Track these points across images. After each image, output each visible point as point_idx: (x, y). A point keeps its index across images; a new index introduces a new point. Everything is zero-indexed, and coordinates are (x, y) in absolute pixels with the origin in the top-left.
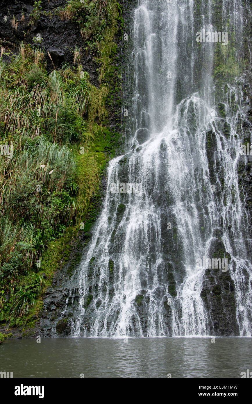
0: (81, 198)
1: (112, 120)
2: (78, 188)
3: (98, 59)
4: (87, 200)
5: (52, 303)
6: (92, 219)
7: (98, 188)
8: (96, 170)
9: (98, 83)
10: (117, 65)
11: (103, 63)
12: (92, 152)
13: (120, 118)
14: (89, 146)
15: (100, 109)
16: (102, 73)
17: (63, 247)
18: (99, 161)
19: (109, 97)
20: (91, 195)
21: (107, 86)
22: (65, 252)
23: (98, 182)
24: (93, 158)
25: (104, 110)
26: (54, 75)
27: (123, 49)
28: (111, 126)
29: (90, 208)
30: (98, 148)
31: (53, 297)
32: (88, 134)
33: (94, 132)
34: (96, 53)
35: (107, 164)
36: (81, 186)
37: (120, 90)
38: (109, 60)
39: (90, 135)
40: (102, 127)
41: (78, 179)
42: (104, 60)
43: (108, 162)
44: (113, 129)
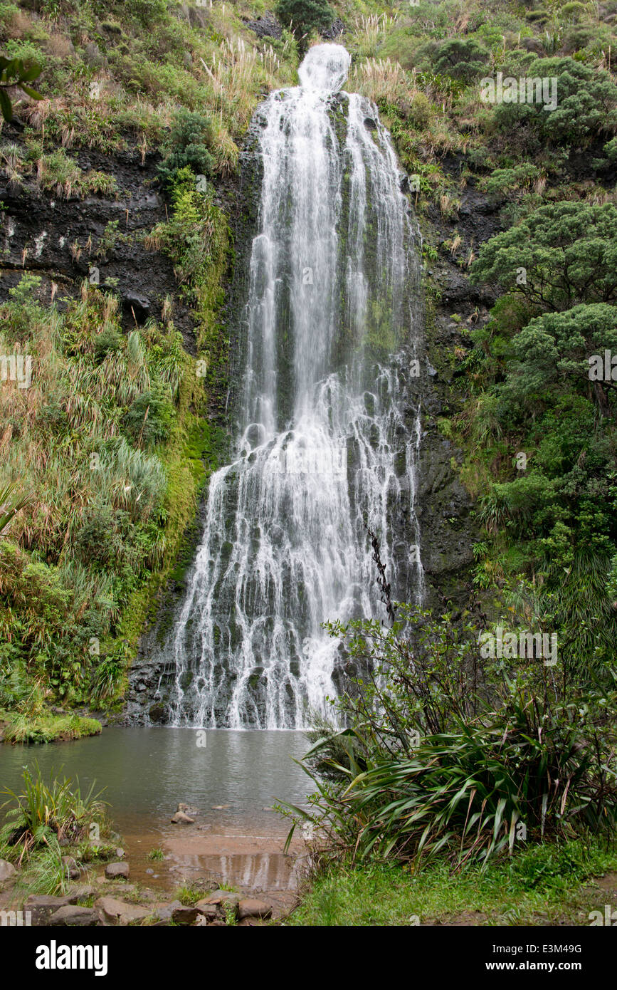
0: (171, 530)
1: (212, 407)
2: (168, 517)
3: (197, 314)
4: (180, 534)
5: (141, 681)
6: (185, 561)
7: (194, 516)
8: (193, 489)
9: (195, 349)
10: (223, 322)
11: (203, 320)
12: (184, 459)
13: (224, 405)
14: (180, 449)
15: (198, 392)
16: (201, 336)
17: (148, 601)
18: (195, 475)
19: (211, 373)
20: (185, 526)
21: (207, 355)
22: (151, 610)
23: (195, 507)
24: (187, 470)
25: (203, 392)
26: (135, 335)
27: (234, 298)
28: (210, 417)
29: (182, 546)
30: (193, 453)
31: (142, 674)
32: (179, 430)
33: (187, 426)
34: (194, 304)
35: (207, 481)
36: (172, 513)
37: (225, 361)
38: (213, 314)
39: (183, 432)
40: (198, 419)
41: (169, 503)
42: (207, 316)
43: (208, 477)
44: (213, 421)
